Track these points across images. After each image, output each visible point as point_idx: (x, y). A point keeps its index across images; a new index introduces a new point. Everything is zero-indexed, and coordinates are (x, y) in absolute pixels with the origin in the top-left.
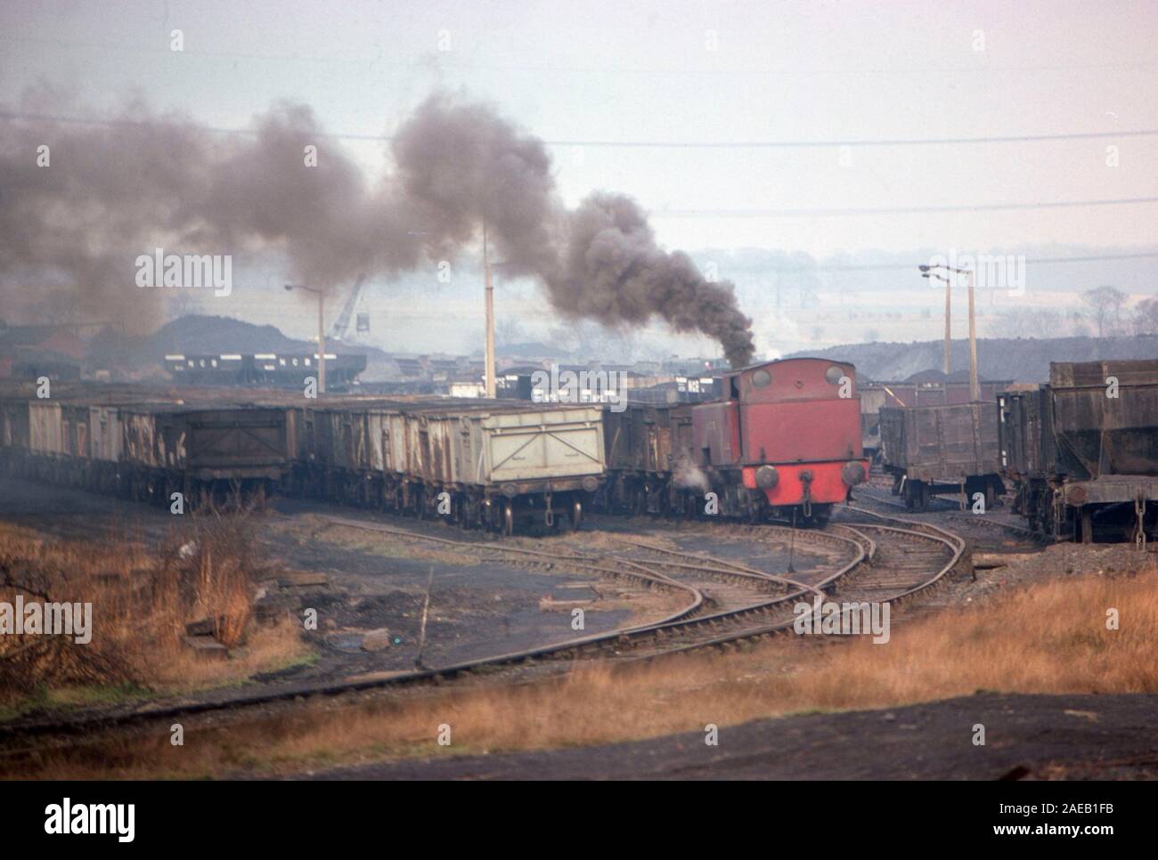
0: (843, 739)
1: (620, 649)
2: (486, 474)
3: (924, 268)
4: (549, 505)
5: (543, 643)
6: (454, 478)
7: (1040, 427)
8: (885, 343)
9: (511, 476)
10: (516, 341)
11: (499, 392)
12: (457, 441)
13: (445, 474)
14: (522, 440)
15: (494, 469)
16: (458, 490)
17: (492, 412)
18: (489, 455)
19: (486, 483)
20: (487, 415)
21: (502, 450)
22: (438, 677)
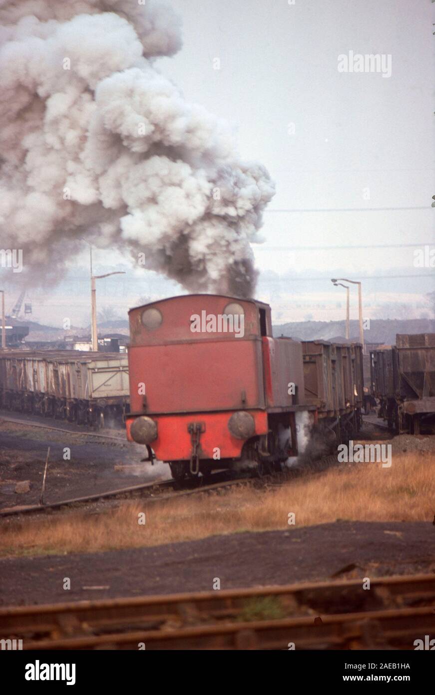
0: (260, 547)
1: (154, 493)
2: (90, 394)
3: (334, 281)
4: (124, 411)
5: (114, 489)
6: (72, 396)
7: (392, 369)
8: (315, 322)
9: (104, 395)
10: (113, 319)
11: (99, 347)
12: (74, 375)
13: (67, 393)
14: (111, 375)
15: (94, 391)
16: (75, 403)
17: (93, 359)
18: (91, 384)
19: (90, 399)
20: (90, 361)
21: (98, 380)
22: (50, 509)
